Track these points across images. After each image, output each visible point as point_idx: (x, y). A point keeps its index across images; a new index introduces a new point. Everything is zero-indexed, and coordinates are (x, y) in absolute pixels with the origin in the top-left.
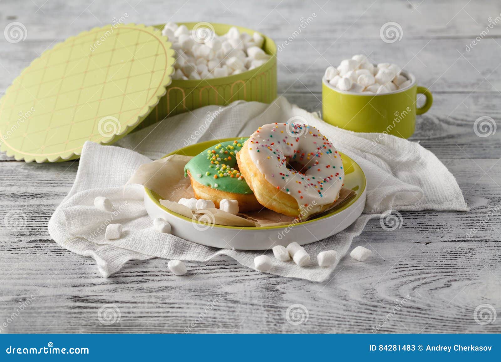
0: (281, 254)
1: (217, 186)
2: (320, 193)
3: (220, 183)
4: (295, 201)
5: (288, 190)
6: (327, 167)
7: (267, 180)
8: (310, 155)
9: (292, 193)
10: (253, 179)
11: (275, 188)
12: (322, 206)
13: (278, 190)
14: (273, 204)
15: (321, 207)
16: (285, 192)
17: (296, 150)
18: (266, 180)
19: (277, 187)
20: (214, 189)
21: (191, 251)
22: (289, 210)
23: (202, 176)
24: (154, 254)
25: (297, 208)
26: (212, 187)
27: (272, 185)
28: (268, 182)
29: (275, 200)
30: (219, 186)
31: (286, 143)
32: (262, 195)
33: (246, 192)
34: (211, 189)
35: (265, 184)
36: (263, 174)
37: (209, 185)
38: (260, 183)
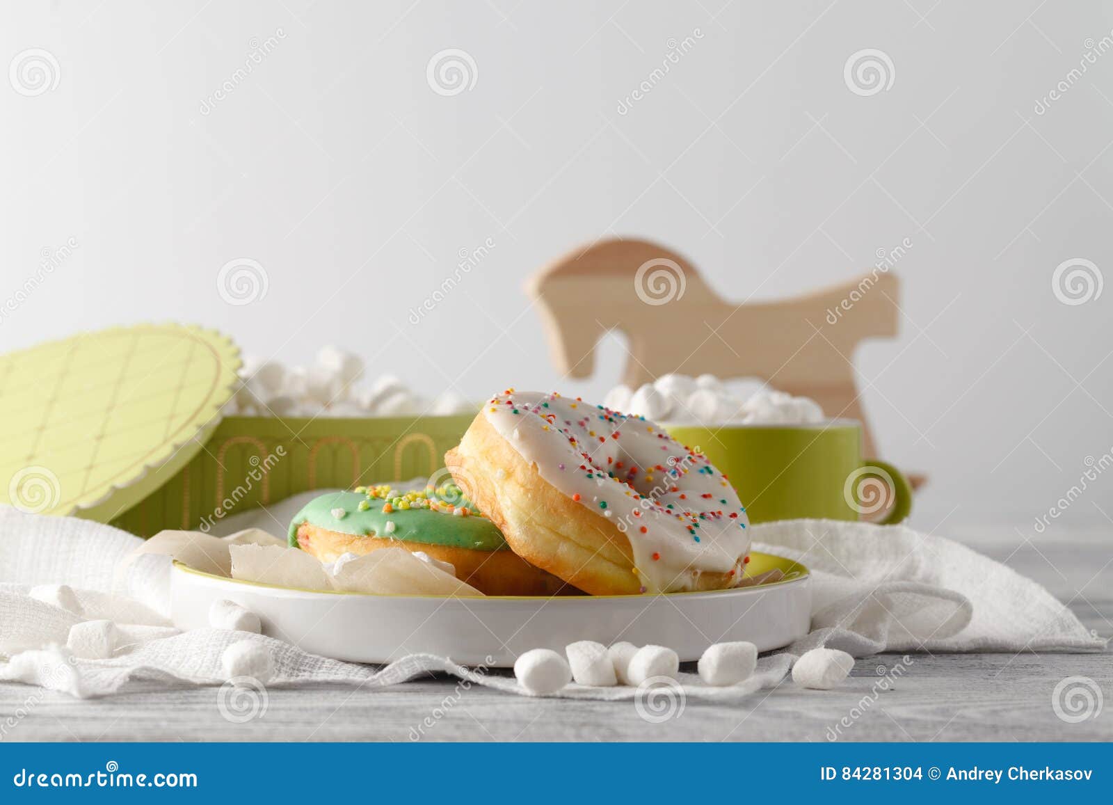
0: (592, 657)
1: (393, 529)
2: (692, 532)
3: (401, 520)
4: (623, 541)
5: (604, 506)
6: (705, 496)
7: (542, 476)
8: (653, 470)
9: (615, 515)
10: (502, 488)
11: (567, 501)
12: (699, 572)
13: (577, 506)
14: (559, 552)
15: (695, 574)
16: (597, 510)
17: (614, 461)
18: (540, 479)
19: (573, 497)
20: (385, 539)
21: (321, 671)
22: (608, 571)
23: (347, 515)
24: (214, 674)
25: (628, 566)
26: (377, 535)
27: (560, 490)
28: (547, 484)
29: (566, 539)
30: (398, 529)
31: (585, 430)
32: (528, 526)
33: (478, 543)
34: (376, 539)
35: (537, 491)
36: (531, 463)
37: (369, 533)
38: (522, 490)
